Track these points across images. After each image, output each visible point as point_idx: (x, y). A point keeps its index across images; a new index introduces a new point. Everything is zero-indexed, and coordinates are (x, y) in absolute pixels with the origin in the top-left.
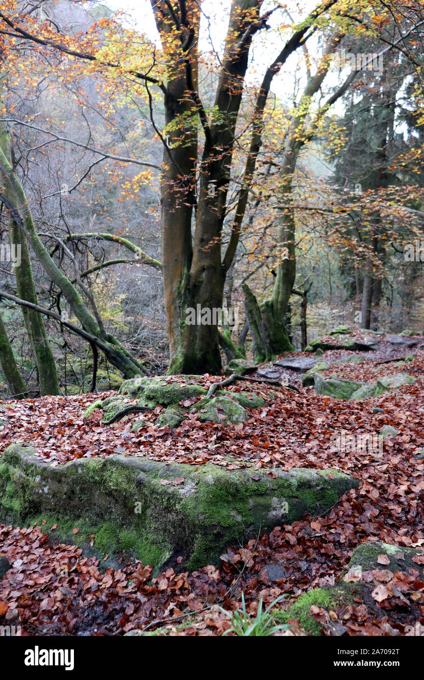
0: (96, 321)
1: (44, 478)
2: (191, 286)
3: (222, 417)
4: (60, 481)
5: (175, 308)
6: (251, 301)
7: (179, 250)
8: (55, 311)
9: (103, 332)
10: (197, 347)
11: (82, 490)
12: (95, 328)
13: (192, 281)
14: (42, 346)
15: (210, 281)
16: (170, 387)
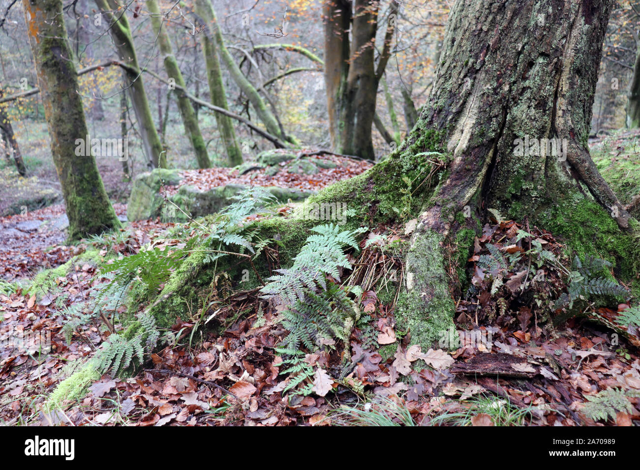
0: (277, 124)
1: (197, 199)
2: (348, 92)
3: (301, 171)
4: (205, 200)
5: (335, 111)
6: (409, 105)
7: (338, 61)
8: (244, 116)
9: (283, 133)
10: (353, 144)
11: (215, 203)
12: (277, 131)
13: (349, 88)
14: (231, 146)
15: (364, 88)
16: (276, 155)
